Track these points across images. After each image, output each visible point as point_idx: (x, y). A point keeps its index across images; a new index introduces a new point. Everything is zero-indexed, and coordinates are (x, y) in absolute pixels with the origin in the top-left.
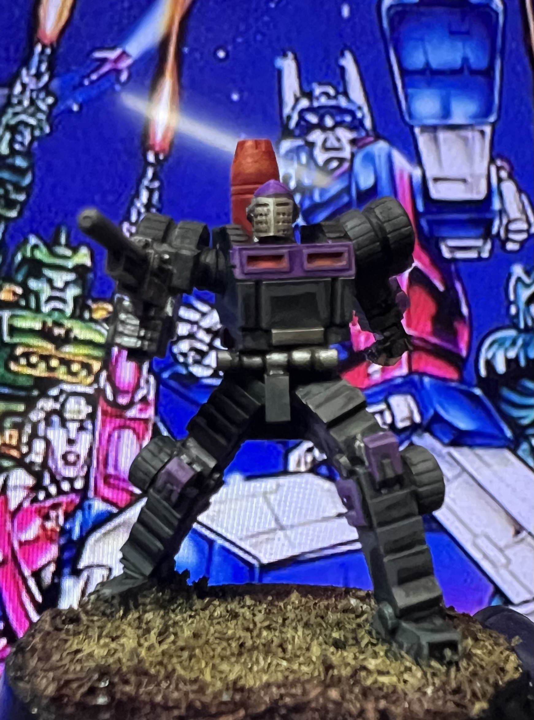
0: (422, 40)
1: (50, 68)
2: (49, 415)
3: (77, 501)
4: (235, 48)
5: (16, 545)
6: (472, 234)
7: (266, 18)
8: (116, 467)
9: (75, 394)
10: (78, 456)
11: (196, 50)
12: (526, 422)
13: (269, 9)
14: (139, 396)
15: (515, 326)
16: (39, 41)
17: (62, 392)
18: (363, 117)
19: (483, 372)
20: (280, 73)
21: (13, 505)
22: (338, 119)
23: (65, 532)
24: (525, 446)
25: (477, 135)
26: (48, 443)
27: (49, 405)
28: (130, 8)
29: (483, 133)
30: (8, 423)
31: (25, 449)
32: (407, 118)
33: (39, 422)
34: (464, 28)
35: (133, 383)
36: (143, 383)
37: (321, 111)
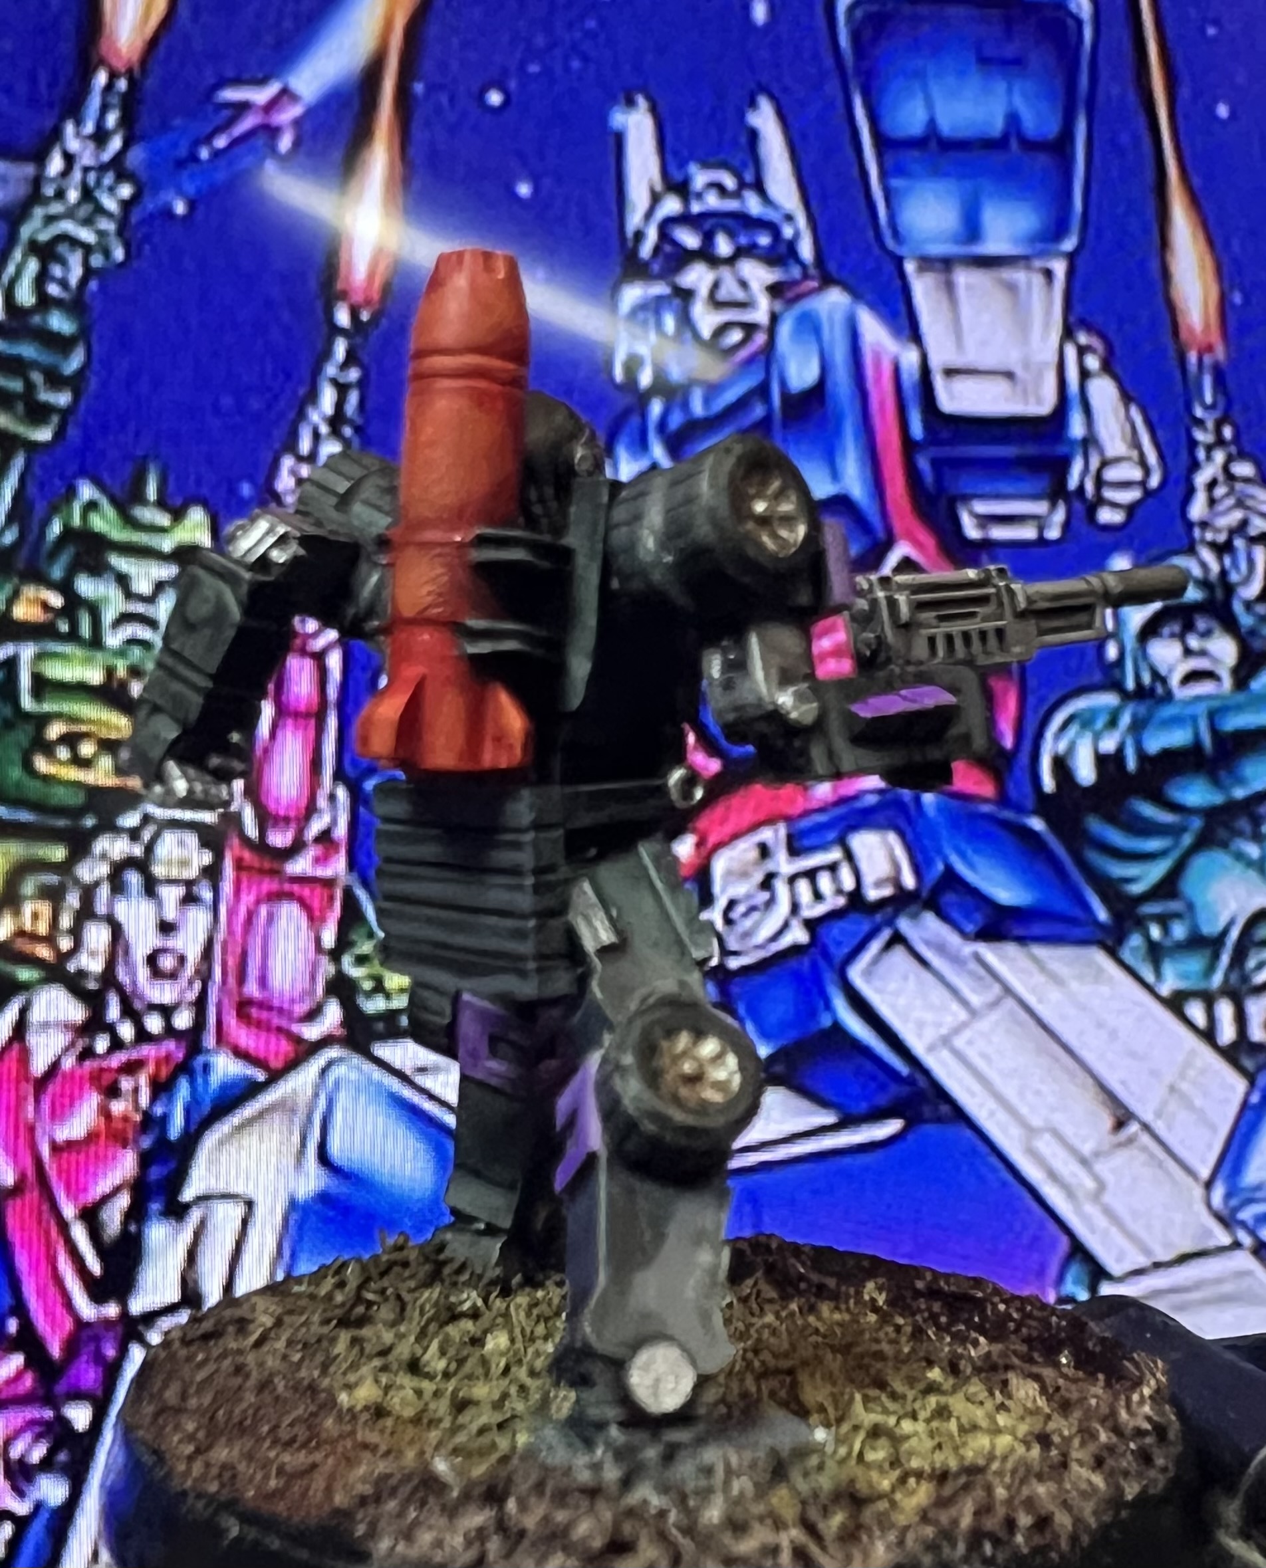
0: (920, 75)
1: (126, 122)
2: (118, 870)
3: (180, 1055)
4: (522, 86)
5: (45, 1151)
6: (1026, 487)
8: (263, 981)
9: (175, 824)
10: (182, 959)
11: (441, 87)
12: (1137, 889)
14: (316, 827)
15: (1117, 686)
16: (102, 62)
17: (147, 819)
18: (797, 235)
19: (1048, 783)
20: (619, 140)
21: (39, 1064)
22: (743, 240)
23: (151, 1123)
24: (1135, 940)
25: (1038, 280)
26: (117, 931)
27: (117, 847)
29: (1048, 274)
30: (29, 887)
31: (65, 944)
32: (890, 243)
33: (97, 884)
34: (1010, 50)
35: (304, 802)
36: (322, 802)
37: (707, 224)
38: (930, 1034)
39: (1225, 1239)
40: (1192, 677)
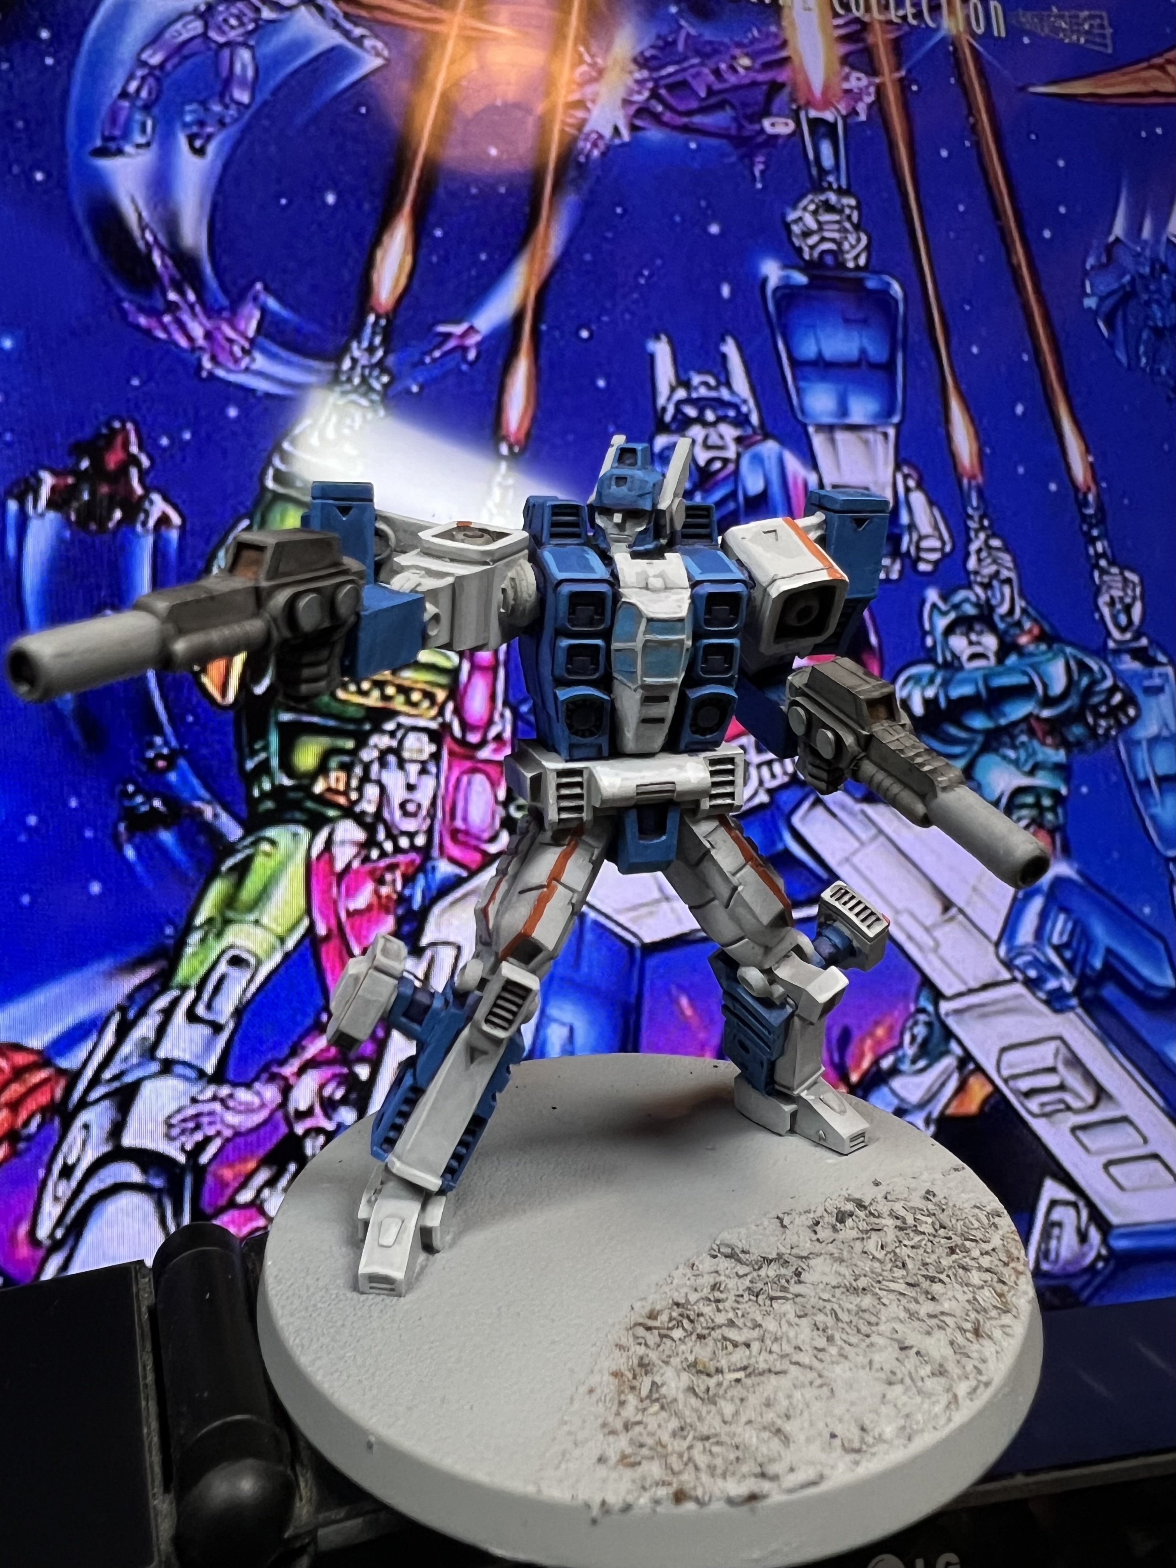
0: (813, 327)
1: (386, 342)
2: (384, 754)
3: (418, 862)
4: (599, 328)
5: (343, 915)
7: (635, 296)
8: (465, 819)
9: (415, 729)
10: (419, 806)
11: (556, 327)
13: (638, 285)
14: (493, 732)
15: (932, 660)
16: (372, 309)
17: (399, 726)
18: (750, 411)
20: (652, 357)
21: (339, 866)
22: (721, 413)
23: (403, 900)
25: (880, 438)
26: (383, 789)
28: (478, 277)
29: (885, 435)
30: (334, 763)
31: (354, 796)
32: (800, 416)
33: (371, 762)
34: (860, 316)
35: (486, 717)
36: (497, 717)
37: (701, 404)
38: (839, 856)
39: (1006, 975)
40: (973, 657)
